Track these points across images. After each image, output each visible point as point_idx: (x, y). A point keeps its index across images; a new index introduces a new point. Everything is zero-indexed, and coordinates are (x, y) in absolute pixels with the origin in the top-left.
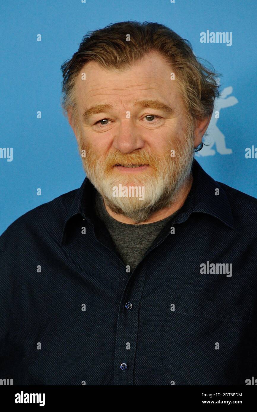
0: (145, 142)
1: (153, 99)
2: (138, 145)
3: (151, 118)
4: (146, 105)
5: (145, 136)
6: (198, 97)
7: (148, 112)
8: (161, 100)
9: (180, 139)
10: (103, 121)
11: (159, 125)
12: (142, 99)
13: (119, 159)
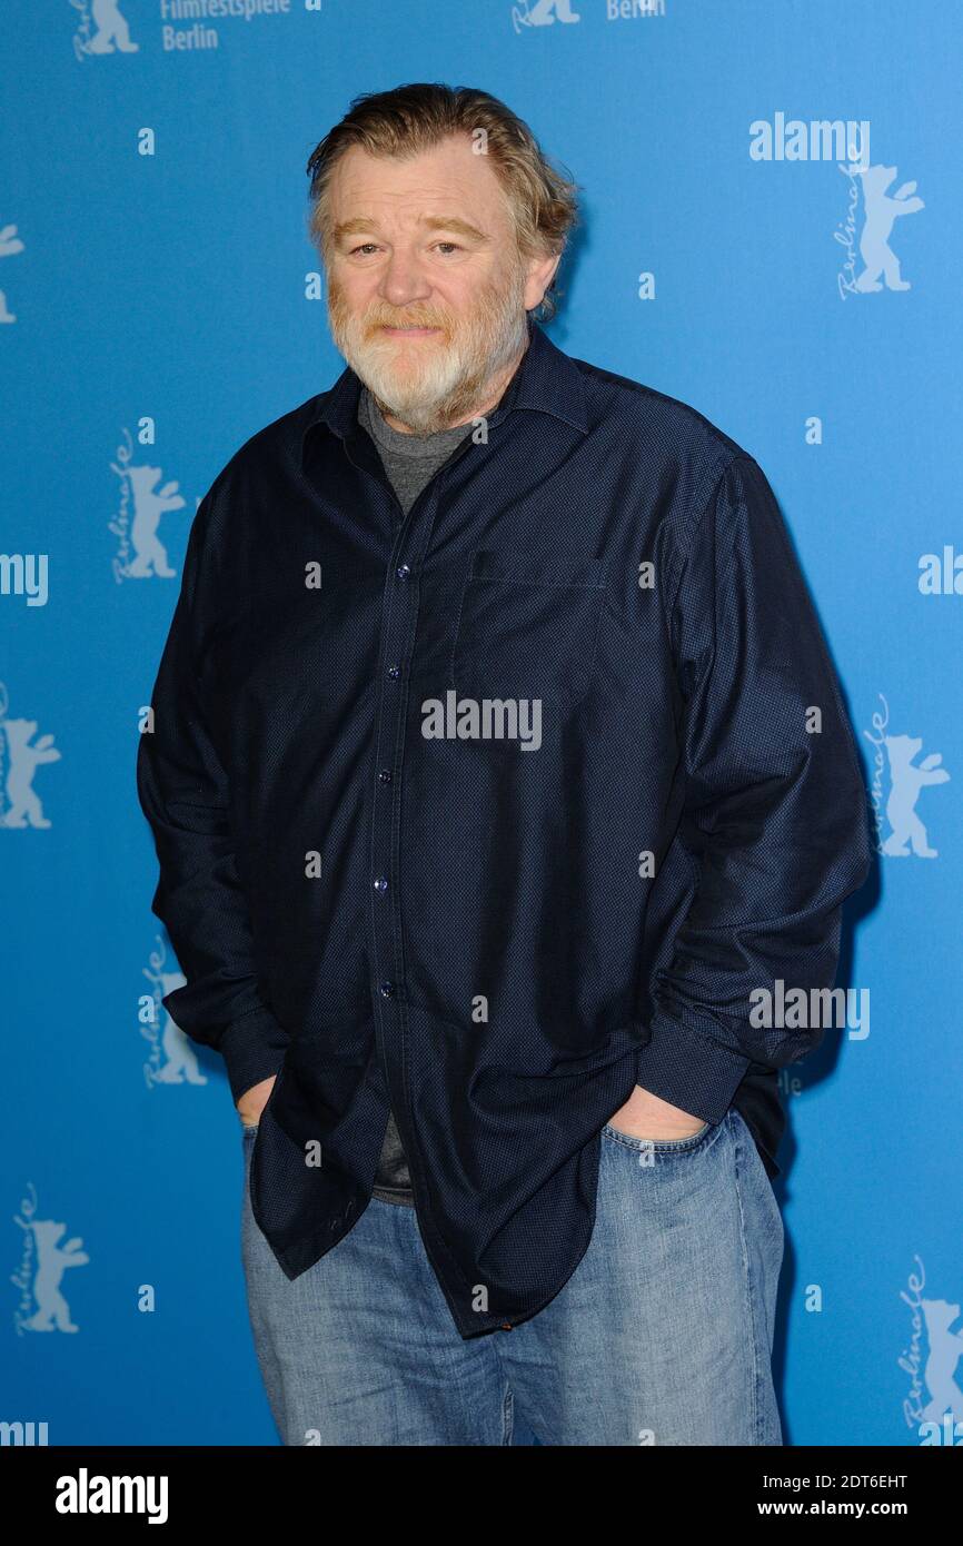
0: (431, 289)
1: (451, 216)
2: (419, 293)
3: (449, 248)
4: (436, 225)
5: (433, 278)
6: (534, 222)
7: (441, 238)
8: (467, 220)
9: (496, 288)
10: (367, 248)
11: (458, 260)
12: (429, 214)
13: (385, 315)
